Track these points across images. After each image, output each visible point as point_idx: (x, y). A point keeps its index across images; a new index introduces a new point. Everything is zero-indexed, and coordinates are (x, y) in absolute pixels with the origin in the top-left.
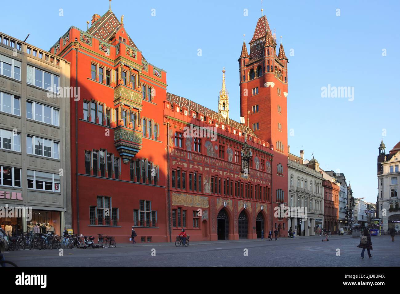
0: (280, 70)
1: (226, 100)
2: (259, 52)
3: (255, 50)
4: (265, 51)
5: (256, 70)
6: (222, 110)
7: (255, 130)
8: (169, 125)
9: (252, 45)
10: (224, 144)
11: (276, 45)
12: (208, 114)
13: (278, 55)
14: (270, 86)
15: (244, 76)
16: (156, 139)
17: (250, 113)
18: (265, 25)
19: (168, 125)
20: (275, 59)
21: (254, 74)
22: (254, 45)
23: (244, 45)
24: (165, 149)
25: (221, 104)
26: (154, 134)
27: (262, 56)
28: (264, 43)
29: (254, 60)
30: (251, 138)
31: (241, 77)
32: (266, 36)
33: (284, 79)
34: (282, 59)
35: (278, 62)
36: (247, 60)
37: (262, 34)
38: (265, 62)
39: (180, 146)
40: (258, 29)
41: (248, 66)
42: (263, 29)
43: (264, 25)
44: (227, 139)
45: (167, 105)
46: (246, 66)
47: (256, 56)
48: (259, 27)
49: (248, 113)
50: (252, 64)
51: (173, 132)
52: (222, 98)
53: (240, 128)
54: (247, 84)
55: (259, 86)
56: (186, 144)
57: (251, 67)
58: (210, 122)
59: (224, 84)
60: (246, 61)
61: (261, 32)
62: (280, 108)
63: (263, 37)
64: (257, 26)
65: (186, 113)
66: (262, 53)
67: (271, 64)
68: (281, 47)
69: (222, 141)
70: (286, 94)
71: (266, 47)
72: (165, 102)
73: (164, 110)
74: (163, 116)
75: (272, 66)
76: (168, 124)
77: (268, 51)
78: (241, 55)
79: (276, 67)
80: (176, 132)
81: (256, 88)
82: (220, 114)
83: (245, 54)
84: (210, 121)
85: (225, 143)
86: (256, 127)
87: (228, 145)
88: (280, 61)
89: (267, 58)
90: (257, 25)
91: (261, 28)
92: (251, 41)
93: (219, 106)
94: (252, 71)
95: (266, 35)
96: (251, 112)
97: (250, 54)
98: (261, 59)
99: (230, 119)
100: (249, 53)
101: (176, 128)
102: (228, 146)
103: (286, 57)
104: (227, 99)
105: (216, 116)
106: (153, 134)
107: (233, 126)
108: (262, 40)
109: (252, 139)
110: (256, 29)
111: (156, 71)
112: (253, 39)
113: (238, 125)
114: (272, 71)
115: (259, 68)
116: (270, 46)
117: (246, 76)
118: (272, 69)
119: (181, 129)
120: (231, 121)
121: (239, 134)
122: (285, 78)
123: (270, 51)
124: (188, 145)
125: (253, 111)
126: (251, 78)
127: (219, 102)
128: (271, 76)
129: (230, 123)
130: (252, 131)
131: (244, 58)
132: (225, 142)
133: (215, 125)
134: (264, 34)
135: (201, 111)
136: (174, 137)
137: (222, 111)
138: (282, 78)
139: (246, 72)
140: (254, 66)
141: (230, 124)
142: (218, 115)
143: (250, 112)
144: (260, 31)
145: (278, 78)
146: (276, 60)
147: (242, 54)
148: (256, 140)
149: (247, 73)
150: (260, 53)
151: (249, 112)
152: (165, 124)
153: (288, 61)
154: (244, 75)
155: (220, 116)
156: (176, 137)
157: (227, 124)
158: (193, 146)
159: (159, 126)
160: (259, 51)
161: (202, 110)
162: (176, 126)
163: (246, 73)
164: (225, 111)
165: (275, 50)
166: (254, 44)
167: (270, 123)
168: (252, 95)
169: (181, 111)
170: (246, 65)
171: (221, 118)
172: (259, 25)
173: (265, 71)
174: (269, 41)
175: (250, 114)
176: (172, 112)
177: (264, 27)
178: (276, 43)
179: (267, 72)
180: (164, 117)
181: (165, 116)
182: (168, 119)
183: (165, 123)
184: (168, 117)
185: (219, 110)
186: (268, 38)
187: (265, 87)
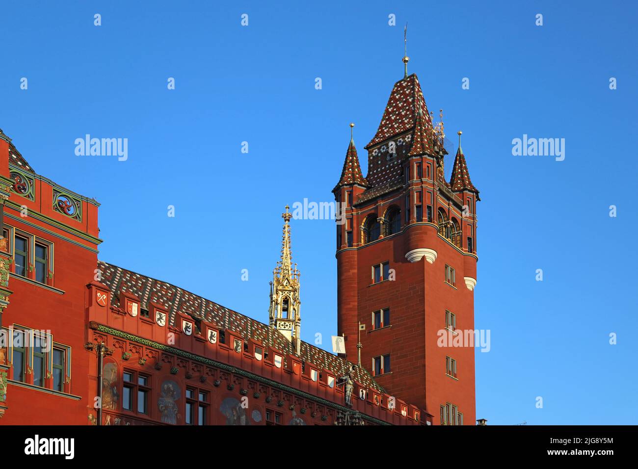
0: (454, 219)
1: (292, 293)
2: (395, 171)
3: (382, 165)
4: (410, 168)
5: (383, 218)
6: (279, 317)
7: (379, 373)
8: (103, 349)
9: (375, 153)
10: (280, 406)
11: (445, 153)
12: (237, 326)
13: (448, 181)
14: (424, 258)
15: (350, 233)
16: (60, 390)
17: (364, 329)
18: (413, 101)
19: (100, 352)
20: (440, 190)
21: (379, 228)
22: (380, 152)
23: (351, 151)
24: (90, 417)
25: (279, 301)
26: (51, 374)
27: (403, 181)
28: (409, 146)
29: (377, 190)
30: (363, 393)
31: (341, 236)
32: (413, 129)
33: (465, 242)
34: (461, 191)
35: (449, 199)
36: (359, 190)
37: (403, 122)
38: (409, 196)
39: (141, 409)
40: (393, 111)
41: (360, 206)
42: (408, 110)
43: (410, 100)
44: (288, 394)
45: (99, 294)
46: (355, 206)
47: (386, 180)
48: (397, 105)
49: (360, 329)
50: (374, 200)
51: (118, 371)
52: (280, 288)
53: (334, 367)
54: (358, 254)
55: (391, 260)
56: (158, 405)
57: (370, 208)
58: (238, 346)
59: (286, 251)
60: (356, 194)
61: (401, 117)
62: (454, 317)
63: (406, 131)
64: (390, 101)
65: (162, 320)
66: (402, 173)
67: (427, 201)
68: (460, 159)
69: (276, 398)
70: (470, 282)
71: (414, 158)
72: (94, 288)
73: (87, 310)
74: (86, 325)
75: (429, 208)
76: (99, 347)
77: (420, 166)
78: (341, 178)
79: (441, 209)
80: (127, 370)
81: (384, 265)
82: (274, 327)
83: (353, 175)
84: (237, 343)
85: (285, 403)
86: (382, 367)
87: (292, 409)
88: (454, 196)
89: (417, 184)
90: (391, 99)
91: (400, 108)
92: (373, 141)
93: (271, 307)
94: (372, 220)
95: (415, 124)
96: (369, 326)
97: (369, 175)
98: (398, 189)
99: (303, 343)
100: (365, 174)
101: (126, 359)
102: (294, 413)
103: (473, 184)
104: (295, 291)
105: (261, 334)
106: (49, 375)
107: (312, 362)
108: (403, 138)
109: (367, 394)
110: (387, 110)
111: (64, 199)
112: (377, 136)
113: (328, 358)
114: (430, 220)
115: (393, 211)
116: (424, 154)
117: (355, 232)
118: (430, 214)
119: (143, 362)
120: (306, 348)
121: (326, 381)
122: (469, 239)
123: (425, 166)
124: (166, 407)
125: (373, 323)
126: (369, 238)
127: (272, 298)
128: (426, 233)
129: (304, 353)
130: (371, 375)
131: (351, 185)
132: (283, 402)
133: (253, 354)
134: (409, 122)
135: (213, 317)
136: (122, 384)
137: (281, 320)
138: (461, 240)
139: (355, 221)
140: (377, 207)
141: (302, 356)
142: (267, 332)
143: (364, 325)
144: (400, 114)
145: (449, 240)
146: (442, 193)
147: (343, 174)
148: (380, 398)
149: (359, 224)
150: (397, 174)
151: (362, 327)
152: (91, 349)
153: (477, 197)
154: (351, 230)
155: (273, 333)
156: (126, 385)
157: (294, 354)
158: (182, 412)
159: (69, 352)
160: (393, 167)
161: (217, 315)
162: (128, 354)
163: (355, 225)
164: (289, 321)
165: (440, 166)
166: (379, 149)
167: (424, 357)
168: (371, 283)
169: (142, 312)
170: (355, 203)
171: (278, 338)
172: (396, 100)
173: (409, 219)
174: (422, 140)
175: (365, 331)
176: (116, 315)
177: (409, 104)
178: (444, 147)
179: (414, 222)
180: (87, 329)
181: (91, 326)
182: (102, 335)
183: (90, 346)
184: (101, 328)
185: (271, 318)
186: (422, 134)
187: (409, 262)
